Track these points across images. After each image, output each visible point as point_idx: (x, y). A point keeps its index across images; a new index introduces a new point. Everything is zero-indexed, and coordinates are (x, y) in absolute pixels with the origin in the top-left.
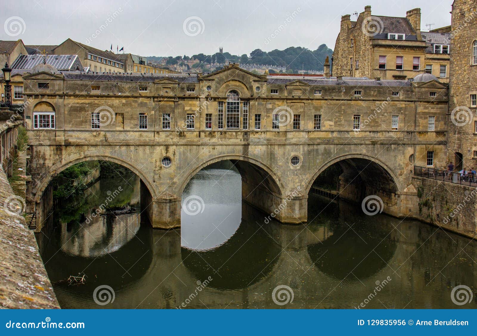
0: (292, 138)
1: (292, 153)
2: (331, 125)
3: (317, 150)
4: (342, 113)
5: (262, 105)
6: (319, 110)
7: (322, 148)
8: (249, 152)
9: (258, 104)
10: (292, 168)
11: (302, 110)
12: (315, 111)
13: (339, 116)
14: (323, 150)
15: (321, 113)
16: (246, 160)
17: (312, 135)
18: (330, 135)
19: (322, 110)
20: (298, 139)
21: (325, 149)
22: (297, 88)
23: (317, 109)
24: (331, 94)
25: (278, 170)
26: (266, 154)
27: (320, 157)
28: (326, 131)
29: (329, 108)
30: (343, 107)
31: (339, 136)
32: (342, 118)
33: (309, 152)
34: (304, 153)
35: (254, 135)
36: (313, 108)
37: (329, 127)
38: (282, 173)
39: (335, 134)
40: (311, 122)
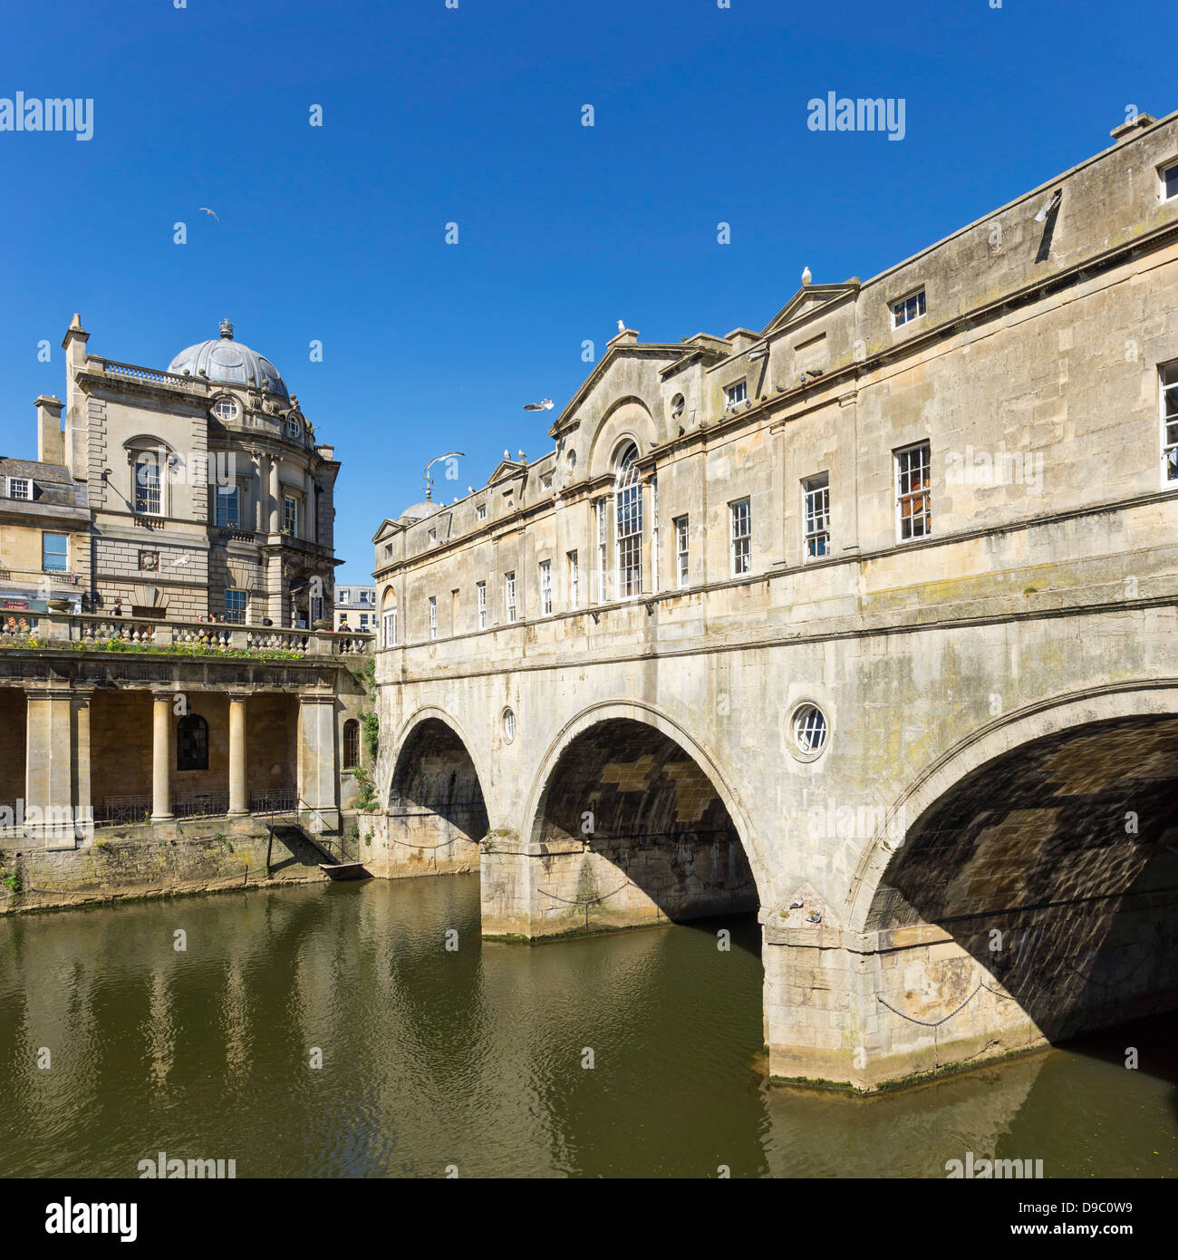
0: (790, 608)
1: (793, 687)
2: (984, 493)
3: (905, 663)
4: (1063, 380)
5: (690, 470)
6: (917, 413)
7: (928, 645)
8: (659, 688)
9: (679, 473)
10: (792, 766)
11: (830, 445)
12: (894, 426)
13: (1043, 411)
14: (937, 664)
15: (928, 428)
16: (650, 722)
17: (883, 576)
18: (980, 559)
19: (932, 409)
20: (813, 608)
21: (950, 658)
22: (803, 335)
23: (901, 411)
24: (981, 280)
25: (740, 771)
26: (705, 693)
27: (922, 705)
28: (957, 539)
29: (968, 380)
30: (1065, 339)
31: (1043, 556)
32: (1061, 417)
33: (867, 680)
34: (844, 686)
35: (671, 611)
36: (884, 415)
37: (976, 505)
38: (756, 789)
39: (1017, 548)
40: (876, 501)
